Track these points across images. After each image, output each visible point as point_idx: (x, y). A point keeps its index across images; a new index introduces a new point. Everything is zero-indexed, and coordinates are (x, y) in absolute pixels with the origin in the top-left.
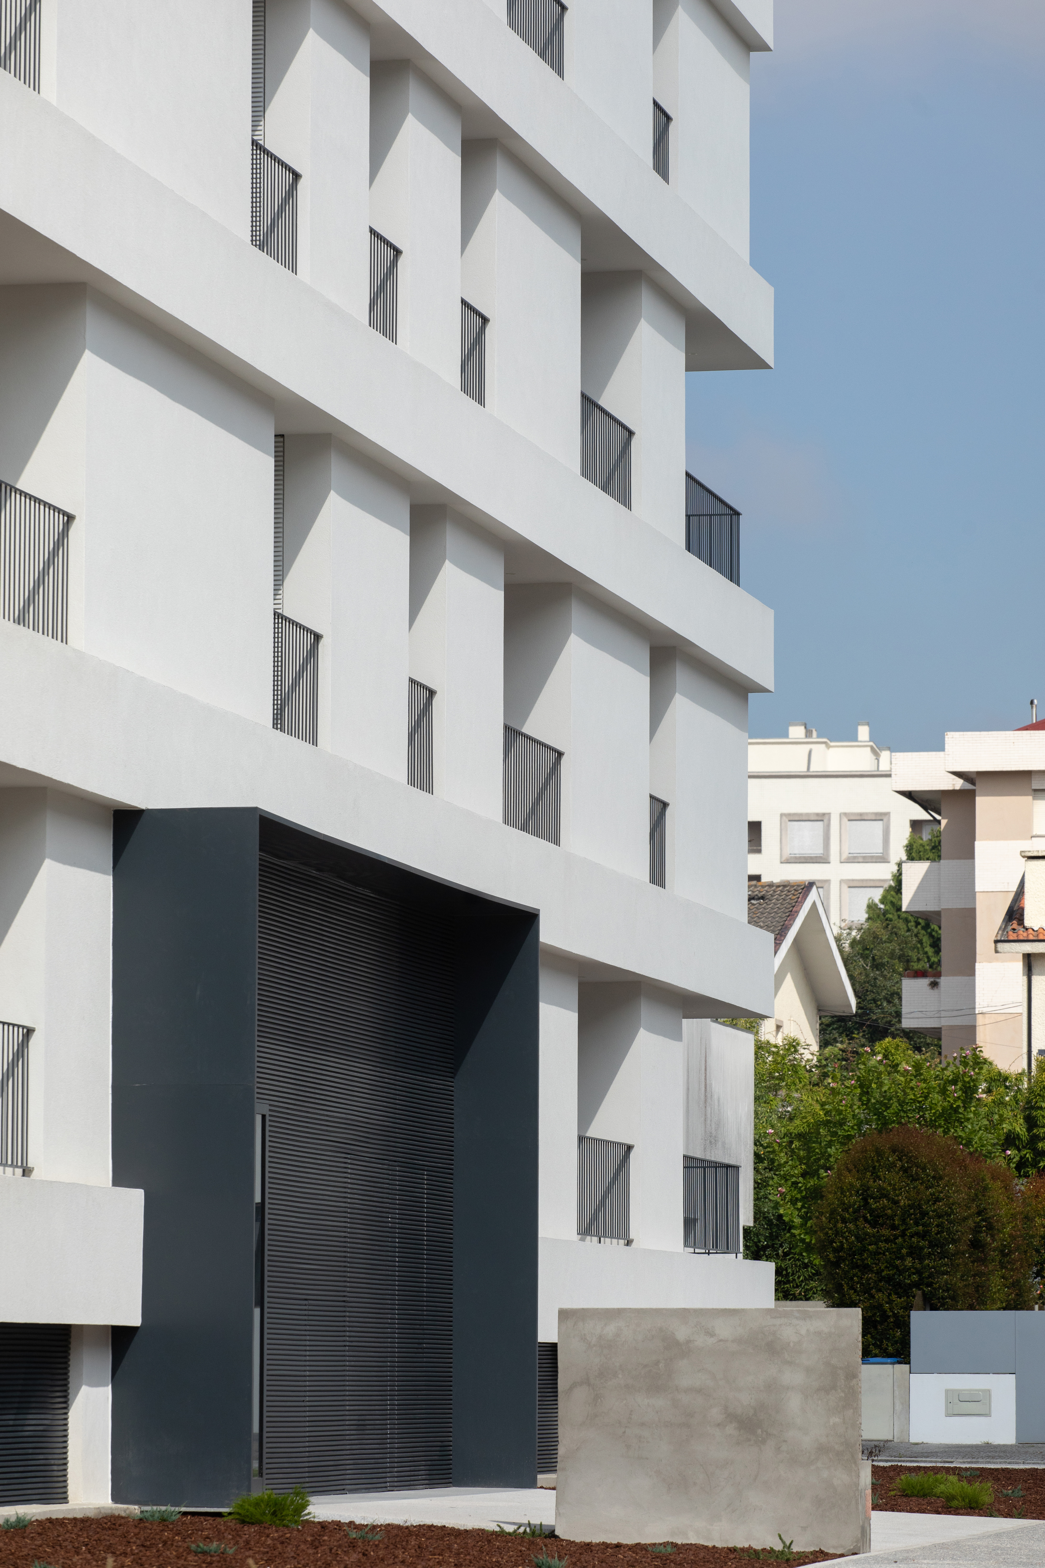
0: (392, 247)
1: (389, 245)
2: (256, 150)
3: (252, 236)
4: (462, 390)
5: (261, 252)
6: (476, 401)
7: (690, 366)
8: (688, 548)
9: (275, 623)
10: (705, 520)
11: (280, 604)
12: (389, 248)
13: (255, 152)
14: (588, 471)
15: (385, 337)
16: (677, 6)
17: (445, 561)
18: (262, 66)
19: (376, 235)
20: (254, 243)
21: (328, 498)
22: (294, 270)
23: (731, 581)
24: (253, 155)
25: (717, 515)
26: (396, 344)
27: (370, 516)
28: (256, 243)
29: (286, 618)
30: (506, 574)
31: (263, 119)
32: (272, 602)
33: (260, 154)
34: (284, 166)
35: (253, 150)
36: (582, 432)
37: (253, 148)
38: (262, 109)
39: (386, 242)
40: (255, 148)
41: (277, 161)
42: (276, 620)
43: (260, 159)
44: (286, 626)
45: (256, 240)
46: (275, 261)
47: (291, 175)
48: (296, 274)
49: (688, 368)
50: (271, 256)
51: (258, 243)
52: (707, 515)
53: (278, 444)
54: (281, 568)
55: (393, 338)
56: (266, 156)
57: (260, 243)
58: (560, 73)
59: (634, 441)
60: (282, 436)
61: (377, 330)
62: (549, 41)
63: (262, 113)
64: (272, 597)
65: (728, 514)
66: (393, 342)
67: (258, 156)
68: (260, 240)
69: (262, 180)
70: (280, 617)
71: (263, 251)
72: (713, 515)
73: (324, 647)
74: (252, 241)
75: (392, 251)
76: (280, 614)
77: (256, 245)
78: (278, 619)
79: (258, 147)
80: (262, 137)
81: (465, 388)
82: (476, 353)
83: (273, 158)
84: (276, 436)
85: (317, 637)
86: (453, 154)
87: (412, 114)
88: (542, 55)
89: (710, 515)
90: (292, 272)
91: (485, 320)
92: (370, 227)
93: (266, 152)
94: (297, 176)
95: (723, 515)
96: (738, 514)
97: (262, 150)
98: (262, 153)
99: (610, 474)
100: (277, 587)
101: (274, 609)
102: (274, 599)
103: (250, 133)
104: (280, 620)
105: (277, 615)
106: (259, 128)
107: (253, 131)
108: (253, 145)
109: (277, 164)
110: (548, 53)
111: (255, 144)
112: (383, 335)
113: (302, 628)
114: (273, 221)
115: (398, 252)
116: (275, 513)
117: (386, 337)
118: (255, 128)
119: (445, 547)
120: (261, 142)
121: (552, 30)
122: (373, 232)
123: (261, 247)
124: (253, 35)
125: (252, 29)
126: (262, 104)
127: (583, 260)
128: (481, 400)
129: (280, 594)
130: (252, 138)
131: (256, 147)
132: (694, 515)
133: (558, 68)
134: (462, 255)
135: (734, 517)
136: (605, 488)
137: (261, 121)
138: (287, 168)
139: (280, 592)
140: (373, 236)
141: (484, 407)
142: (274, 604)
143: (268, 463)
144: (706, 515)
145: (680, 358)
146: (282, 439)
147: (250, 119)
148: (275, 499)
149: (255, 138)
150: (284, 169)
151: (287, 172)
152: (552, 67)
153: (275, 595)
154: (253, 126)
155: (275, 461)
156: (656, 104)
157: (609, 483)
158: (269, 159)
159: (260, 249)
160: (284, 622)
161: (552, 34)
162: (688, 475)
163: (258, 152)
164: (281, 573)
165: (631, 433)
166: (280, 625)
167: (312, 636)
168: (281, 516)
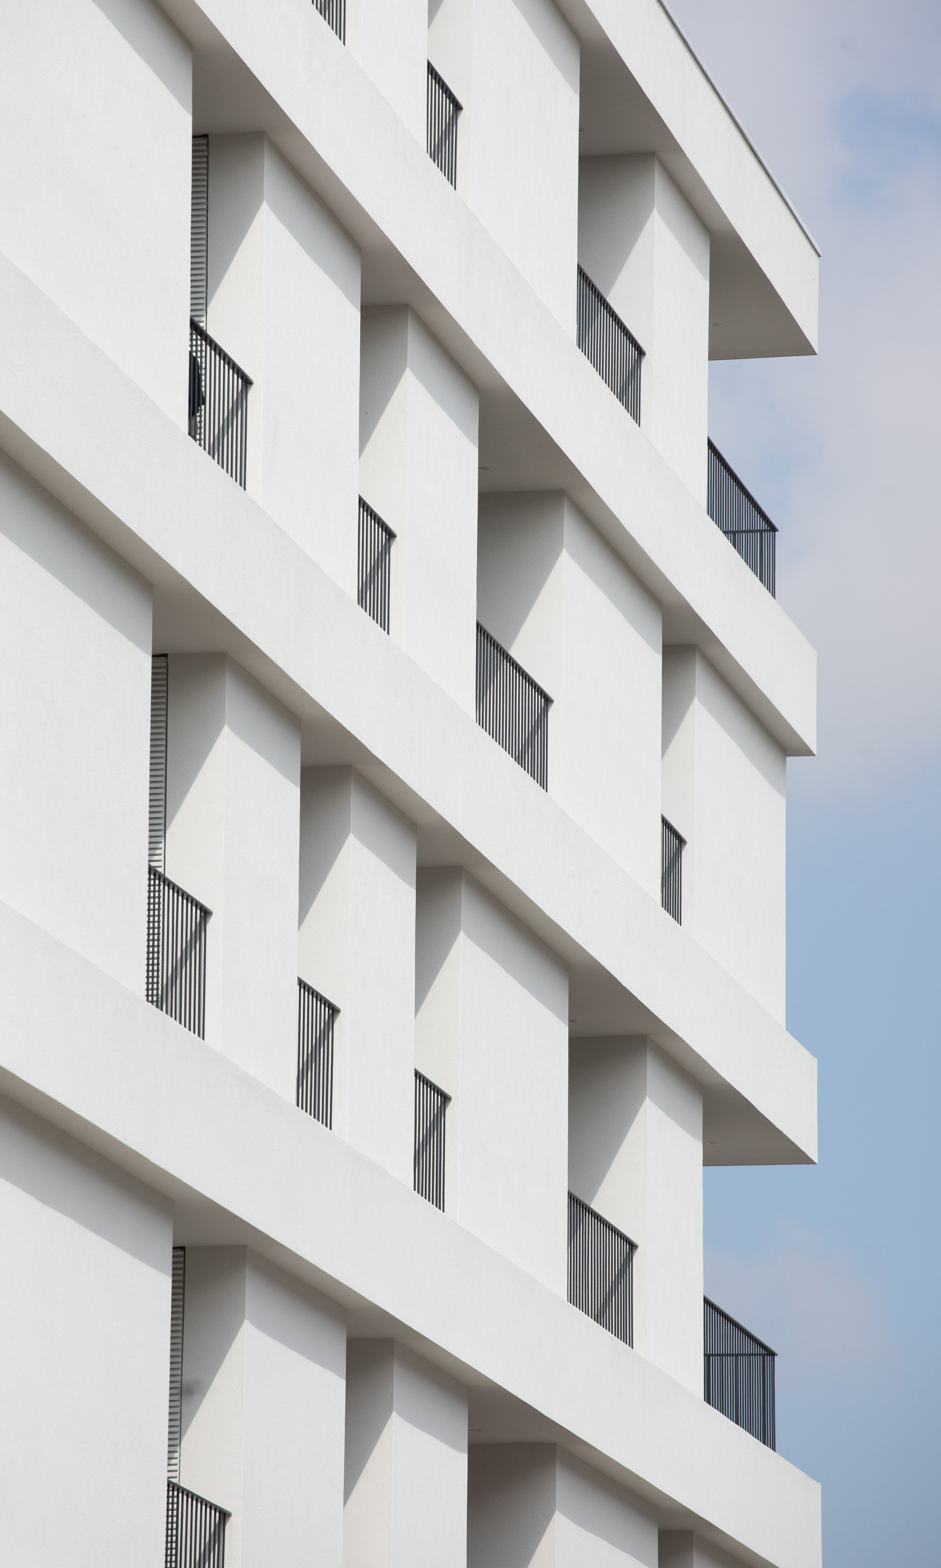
0: (327, 1005)
1: (323, 1002)
2: (154, 880)
3: (148, 989)
4: (415, 1189)
5: (159, 1010)
6: (433, 1203)
7: (709, 1160)
8: (708, 1399)
9: (168, 1497)
10: (730, 1361)
11: (176, 1471)
12: (323, 1006)
13: (152, 882)
14: (576, 1296)
15: (316, 1120)
16: (693, 699)
17: (391, 1413)
18: (163, 773)
19: (306, 988)
20: (150, 998)
21: (241, 1330)
22: (201, 1034)
23: (764, 1443)
24: (149, 885)
25: (745, 1355)
26: (331, 1129)
27: (295, 1353)
28: (152, 999)
29: (184, 1491)
30: (470, 1430)
31: (163, 841)
32: (166, 1468)
33: (159, 885)
34: (190, 900)
35: (150, 879)
36: (569, 1244)
37: (150, 876)
38: (162, 827)
39: (319, 998)
40: (152, 877)
41: (180, 893)
42: (171, 1493)
43: (159, 891)
44: (184, 1503)
45: (152, 995)
46: (177, 1022)
47: (198, 912)
48: (203, 1039)
49: (707, 1162)
50: (171, 1016)
51: (155, 998)
52: (733, 1355)
53: (177, 1259)
54: (177, 1423)
55: (327, 1121)
56: (166, 888)
57: (157, 998)
58: (543, 782)
59: (637, 1257)
60: (183, 1248)
61: (306, 1111)
62: (530, 742)
63: (162, 833)
64: (166, 1461)
65: (760, 1355)
66: (326, 1126)
67: (157, 888)
68: (157, 995)
69: (161, 948)
70: (176, 1489)
71: (162, 1010)
72: (740, 1355)
73: (231, 1528)
74: (147, 996)
75: (327, 1009)
76: (176, 1484)
77: (152, 1002)
78: (173, 1491)
79: (157, 876)
80: (162, 863)
81: (420, 1186)
82: (433, 1141)
83: (176, 890)
84: (174, 1248)
85: (224, 1516)
86: (407, 886)
87: (355, 835)
88: (520, 760)
89: (737, 1355)
90: (199, 1035)
91: (445, 1099)
92: (299, 979)
93: (167, 883)
94: (206, 913)
95: (753, 1355)
96: (772, 1354)
97: (162, 879)
98: (161, 883)
99: (605, 1299)
100: (172, 1449)
101: (168, 1478)
102: (169, 1465)
103: (147, 858)
104: (176, 1493)
105: (171, 1486)
106: (158, 852)
107: (150, 855)
108: (150, 873)
109: (180, 898)
110: (528, 757)
111: (152, 872)
112: (314, 1117)
113: (204, 1504)
114: (175, 970)
115: (334, 1011)
116: (172, 1350)
117: (318, 1120)
118: (152, 852)
119: (392, 1395)
120: (161, 870)
121: (533, 728)
122: (302, 985)
123: (159, 1004)
124: (152, 734)
125: (150, 726)
126: (162, 821)
127: (572, 1022)
128: (439, 1202)
129: (176, 1458)
130: (149, 865)
131: (155, 875)
132: (715, 1355)
133: (541, 776)
134: (416, 1014)
135: (768, 1359)
136: (599, 1318)
137: (160, 842)
138: (194, 903)
139: (176, 1455)
140: (302, 990)
141: (443, 1211)
142: (169, 1471)
143: (164, 1284)
144: (730, 1355)
145: (695, 1148)
146: (182, 1253)
147: (147, 840)
148: (172, 1331)
149: (153, 864)
150: (189, 905)
151: (194, 908)
152: (533, 775)
153: (169, 1459)
154: (150, 849)
155: (173, 1282)
156: (665, 822)
157: (604, 1311)
158: (171, 891)
159: (157, 1007)
160: (180, 1495)
161: (533, 734)
162: (706, 1301)
163: (157, 882)
164: (177, 1429)
165: (633, 1246)
166: (175, 1499)
167: (217, 1514)
168: (179, 1353)
